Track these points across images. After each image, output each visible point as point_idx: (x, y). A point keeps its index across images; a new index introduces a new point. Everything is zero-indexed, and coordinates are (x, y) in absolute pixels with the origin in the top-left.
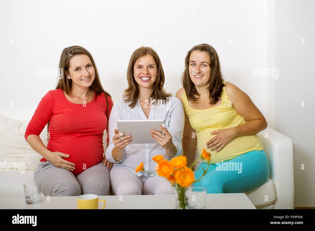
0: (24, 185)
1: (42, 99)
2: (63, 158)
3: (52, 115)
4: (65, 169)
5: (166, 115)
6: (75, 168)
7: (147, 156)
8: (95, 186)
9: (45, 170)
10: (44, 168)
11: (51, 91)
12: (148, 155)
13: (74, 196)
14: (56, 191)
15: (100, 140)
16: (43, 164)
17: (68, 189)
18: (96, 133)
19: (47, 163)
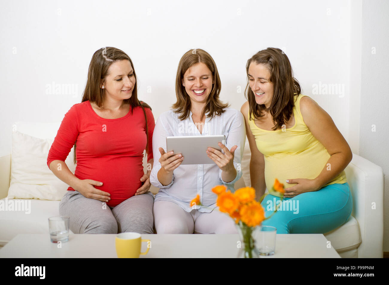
0: (49, 220)
1: (65, 115)
2: (95, 186)
3: (79, 135)
4: (98, 200)
5: (223, 129)
6: (110, 199)
7: (200, 181)
8: (135, 221)
9: (73, 202)
10: (71, 198)
11: (76, 104)
12: (201, 179)
13: (109, 233)
14: (87, 227)
15: (140, 163)
16: (72, 193)
17: (102, 225)
18: (134, 154)
19: (75, 192)
